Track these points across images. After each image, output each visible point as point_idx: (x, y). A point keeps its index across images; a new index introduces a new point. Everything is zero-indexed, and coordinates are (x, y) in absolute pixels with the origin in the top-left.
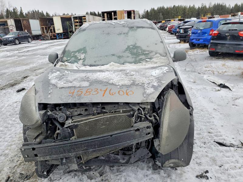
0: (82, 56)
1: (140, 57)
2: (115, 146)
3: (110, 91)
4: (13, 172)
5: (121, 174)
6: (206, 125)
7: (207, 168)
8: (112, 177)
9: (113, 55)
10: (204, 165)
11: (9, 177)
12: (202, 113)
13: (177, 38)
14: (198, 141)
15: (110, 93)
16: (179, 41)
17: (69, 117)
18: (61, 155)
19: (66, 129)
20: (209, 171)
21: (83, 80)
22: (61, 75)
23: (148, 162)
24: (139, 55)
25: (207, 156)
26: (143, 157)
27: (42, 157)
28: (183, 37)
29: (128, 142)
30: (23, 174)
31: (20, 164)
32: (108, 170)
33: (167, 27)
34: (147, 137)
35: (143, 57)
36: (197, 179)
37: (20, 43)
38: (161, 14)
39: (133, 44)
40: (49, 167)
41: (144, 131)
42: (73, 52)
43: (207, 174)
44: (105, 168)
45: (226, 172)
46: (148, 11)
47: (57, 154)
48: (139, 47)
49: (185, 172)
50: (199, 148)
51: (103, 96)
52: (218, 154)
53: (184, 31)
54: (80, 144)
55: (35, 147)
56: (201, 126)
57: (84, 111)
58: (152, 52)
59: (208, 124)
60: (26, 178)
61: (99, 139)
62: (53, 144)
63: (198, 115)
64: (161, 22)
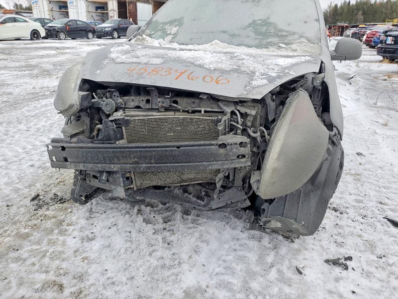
0: (174, 30)
1: (270, 40)
2: (182, 166)
3: (191, 74)
4: (45, 190)
5: (197, 227)
6: (379, 192)
7: (351, 253)
8: (180, 228)
9: (224, 32)
10: (348, 247)
11: (38, 195)
12: (380, 171)
13: (379, 53)
14: (353, 211)
15: (189, 76)
16: (381, 58)
17: (121, 108)
18: (99, 165)
19: (111, 124)
20: (353, 258)
21: (157, 56)
22: (130, 49)
23: (247, 221)
24: (269, 35)
25: (360, 236)
26: (235, 204)
27: (73, 164)
28: (389, 52)
29: (205, 163)
30: (58, 196)
31: (58, 183)
32: (178, 218)
33: (364, 35)
34: (238, 163)
35: (275, 40)
36: (326, 265)
37: (119, 37)
38: (360, 12)
39: (263, 18)
40: (90, 191)
41: (235, 150)
42: (162, 23)
43: (348, 263)
44: (175, 214)
45: (389, 267)
46: (336, 6)
47: (94, 163)
48: (274, 24)
49: (306, 249)
50: (351, 221)
51: (177, 79)
52: (385, 238)
53: (394, 41)
54: (128, 151)
55: (65, 145)
56: (368, 190)
57: (145, 102)
58: (294, 34)
59: (384, 190)
60: (60, 200)
61: (159, 149)
62: (90, 145)
63: (370, 173)
64: (356, 26)
